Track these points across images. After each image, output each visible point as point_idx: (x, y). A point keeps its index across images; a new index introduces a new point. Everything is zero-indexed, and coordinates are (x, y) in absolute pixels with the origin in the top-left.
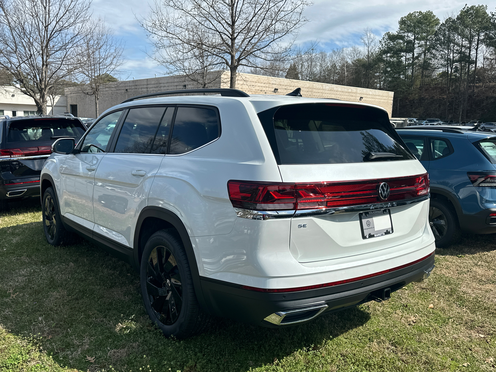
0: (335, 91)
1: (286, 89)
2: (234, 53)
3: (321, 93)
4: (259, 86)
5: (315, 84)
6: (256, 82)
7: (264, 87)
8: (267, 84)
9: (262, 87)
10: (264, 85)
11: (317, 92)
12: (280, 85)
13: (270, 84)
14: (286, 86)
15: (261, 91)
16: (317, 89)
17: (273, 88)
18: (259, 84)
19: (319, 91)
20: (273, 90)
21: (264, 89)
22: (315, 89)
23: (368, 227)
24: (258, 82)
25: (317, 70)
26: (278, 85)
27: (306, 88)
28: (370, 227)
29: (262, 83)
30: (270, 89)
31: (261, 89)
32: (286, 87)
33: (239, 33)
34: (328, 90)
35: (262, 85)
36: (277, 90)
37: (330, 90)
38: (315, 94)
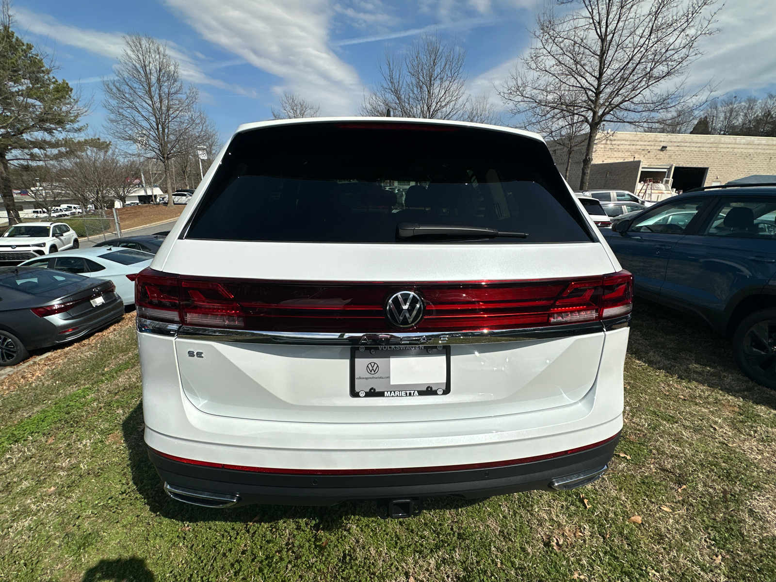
0: (755, 145)
1: (678, 146)
2: (597, 109)
3: (732, 148)
4: (641, 145)
5: (723, 139)
6: (638, 141)
7: (648, 145)
8: (653, 141)
9: (645, 145)
10: (649, 143)
11: (725, 148)
12: (671, 142)
13: (656, 141)
14: (679, 142)
15: (644, 150)
16: (726, 144)
17: (660, 146)
18: (641, 143)
19: (729, 146)
20: (660, 148)
21: (648, 147)
22: (723, 143)
23: (371, 376)
24: (641, 141)
25: (739, 121)
26: (668, 142)
27: (708, 143)
28: (375, 376)
29: (645, 141)
30: (655, 148)
31: (643, 148)
32: (678, 144)
33: (606, 85)
34: (744, 144)
35: (645, 143)
36: (666, 147)
37: (747, 144)
38: (721, 150)
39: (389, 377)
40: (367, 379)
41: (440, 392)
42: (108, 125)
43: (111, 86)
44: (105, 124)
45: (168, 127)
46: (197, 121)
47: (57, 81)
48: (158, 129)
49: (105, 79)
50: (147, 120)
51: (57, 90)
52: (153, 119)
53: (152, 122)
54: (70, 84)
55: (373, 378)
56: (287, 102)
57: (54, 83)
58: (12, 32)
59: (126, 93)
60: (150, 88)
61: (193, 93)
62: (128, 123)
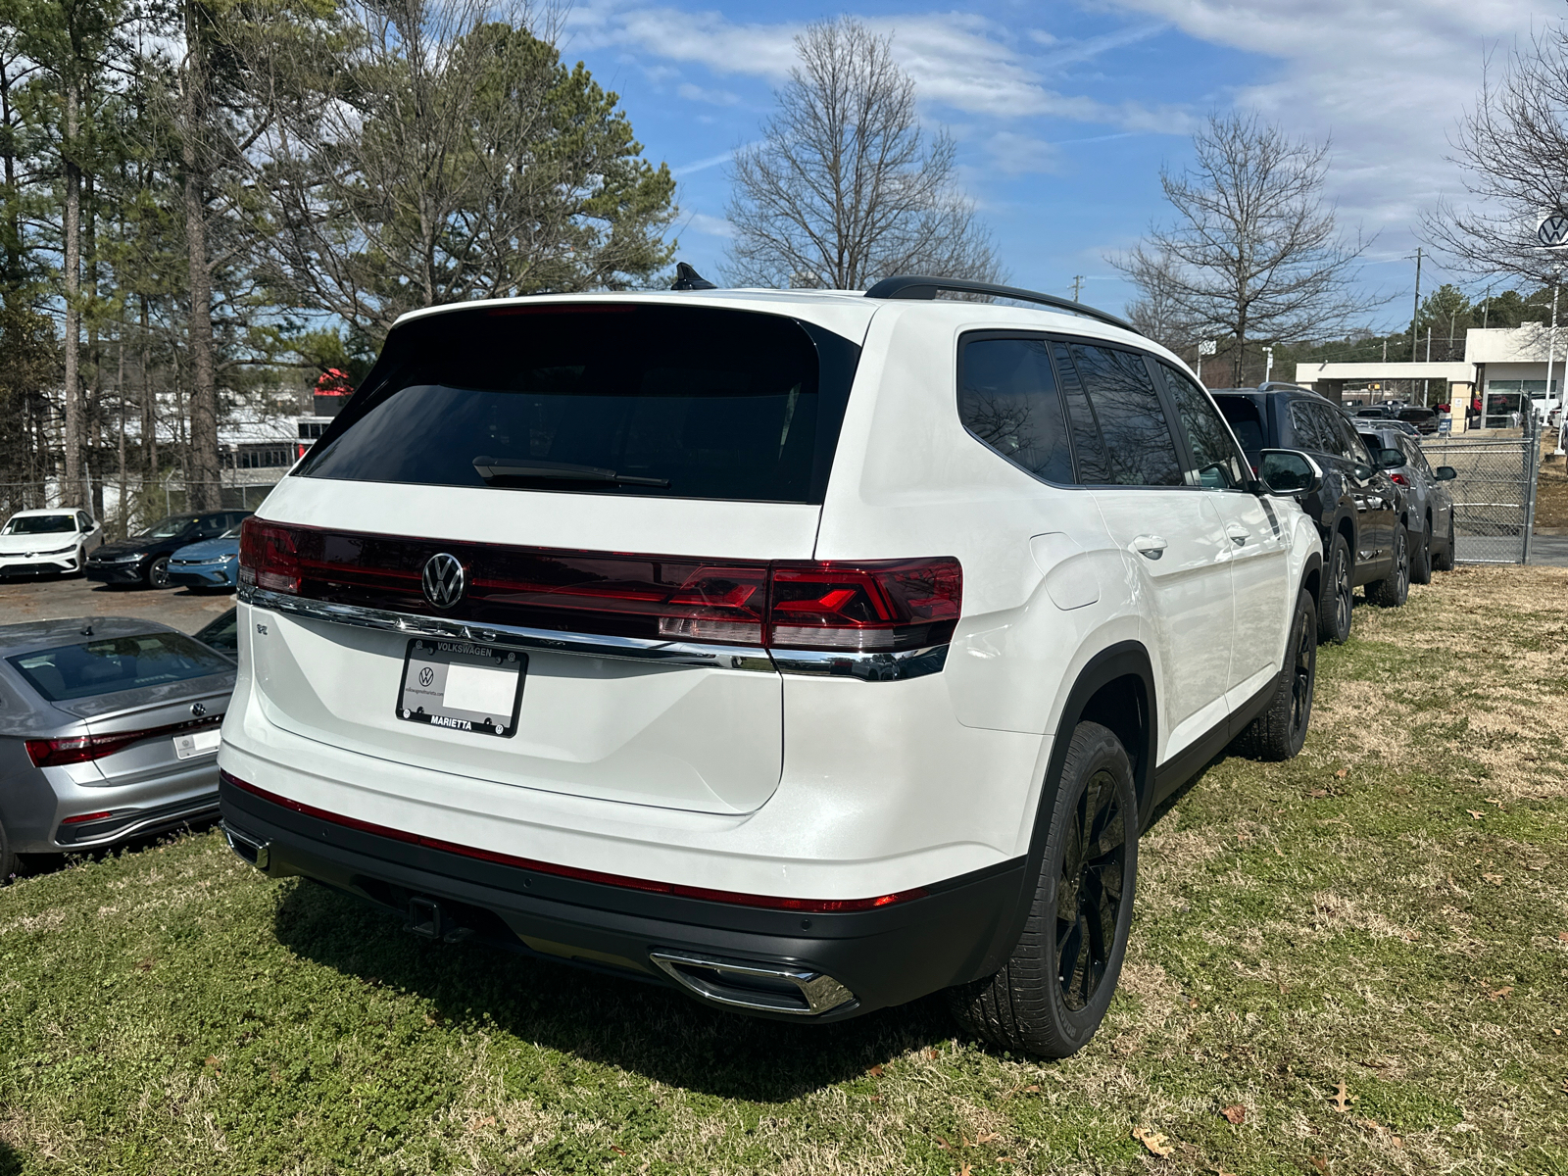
39: (442, 694)
40: (417, 692)
41: (499, 731)
42: (731, 264)
43: (752, 166)
44: (726, 262)
45: (866, 256)
46: (942, 231)
47: (649, 169)
48: (840, 264)
49: (743, 151)
50: (819, 242)
51: (646, 191)
52: (833, 238)
53: (828, 246)
54: (673, 177)
55: (424, 692)
56: (1216, 141)
57: (643, 175)
58: (587, 72)
59: (779, 178)
60: (836, 157)
61: (942, 154)
62: (775, 254)
